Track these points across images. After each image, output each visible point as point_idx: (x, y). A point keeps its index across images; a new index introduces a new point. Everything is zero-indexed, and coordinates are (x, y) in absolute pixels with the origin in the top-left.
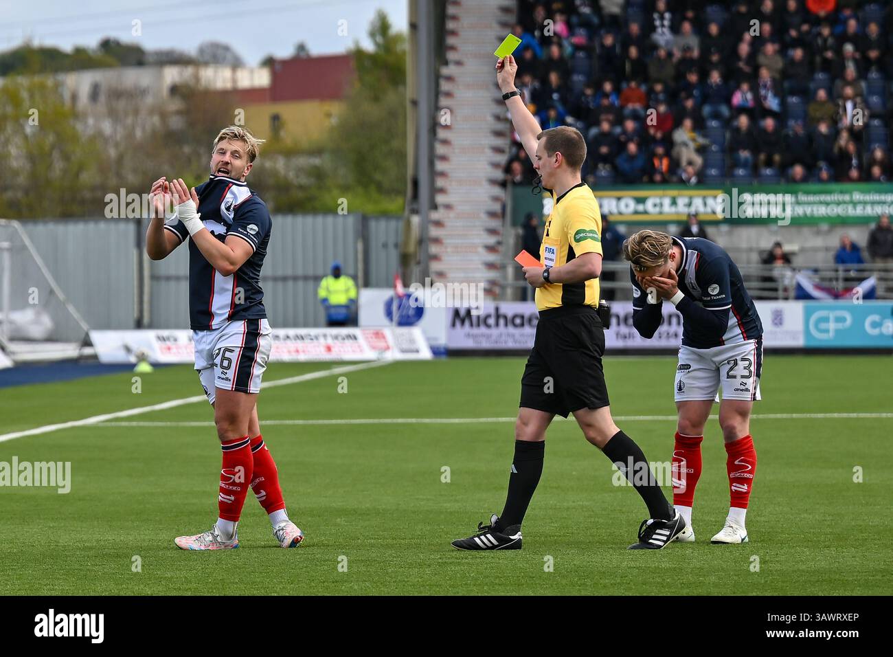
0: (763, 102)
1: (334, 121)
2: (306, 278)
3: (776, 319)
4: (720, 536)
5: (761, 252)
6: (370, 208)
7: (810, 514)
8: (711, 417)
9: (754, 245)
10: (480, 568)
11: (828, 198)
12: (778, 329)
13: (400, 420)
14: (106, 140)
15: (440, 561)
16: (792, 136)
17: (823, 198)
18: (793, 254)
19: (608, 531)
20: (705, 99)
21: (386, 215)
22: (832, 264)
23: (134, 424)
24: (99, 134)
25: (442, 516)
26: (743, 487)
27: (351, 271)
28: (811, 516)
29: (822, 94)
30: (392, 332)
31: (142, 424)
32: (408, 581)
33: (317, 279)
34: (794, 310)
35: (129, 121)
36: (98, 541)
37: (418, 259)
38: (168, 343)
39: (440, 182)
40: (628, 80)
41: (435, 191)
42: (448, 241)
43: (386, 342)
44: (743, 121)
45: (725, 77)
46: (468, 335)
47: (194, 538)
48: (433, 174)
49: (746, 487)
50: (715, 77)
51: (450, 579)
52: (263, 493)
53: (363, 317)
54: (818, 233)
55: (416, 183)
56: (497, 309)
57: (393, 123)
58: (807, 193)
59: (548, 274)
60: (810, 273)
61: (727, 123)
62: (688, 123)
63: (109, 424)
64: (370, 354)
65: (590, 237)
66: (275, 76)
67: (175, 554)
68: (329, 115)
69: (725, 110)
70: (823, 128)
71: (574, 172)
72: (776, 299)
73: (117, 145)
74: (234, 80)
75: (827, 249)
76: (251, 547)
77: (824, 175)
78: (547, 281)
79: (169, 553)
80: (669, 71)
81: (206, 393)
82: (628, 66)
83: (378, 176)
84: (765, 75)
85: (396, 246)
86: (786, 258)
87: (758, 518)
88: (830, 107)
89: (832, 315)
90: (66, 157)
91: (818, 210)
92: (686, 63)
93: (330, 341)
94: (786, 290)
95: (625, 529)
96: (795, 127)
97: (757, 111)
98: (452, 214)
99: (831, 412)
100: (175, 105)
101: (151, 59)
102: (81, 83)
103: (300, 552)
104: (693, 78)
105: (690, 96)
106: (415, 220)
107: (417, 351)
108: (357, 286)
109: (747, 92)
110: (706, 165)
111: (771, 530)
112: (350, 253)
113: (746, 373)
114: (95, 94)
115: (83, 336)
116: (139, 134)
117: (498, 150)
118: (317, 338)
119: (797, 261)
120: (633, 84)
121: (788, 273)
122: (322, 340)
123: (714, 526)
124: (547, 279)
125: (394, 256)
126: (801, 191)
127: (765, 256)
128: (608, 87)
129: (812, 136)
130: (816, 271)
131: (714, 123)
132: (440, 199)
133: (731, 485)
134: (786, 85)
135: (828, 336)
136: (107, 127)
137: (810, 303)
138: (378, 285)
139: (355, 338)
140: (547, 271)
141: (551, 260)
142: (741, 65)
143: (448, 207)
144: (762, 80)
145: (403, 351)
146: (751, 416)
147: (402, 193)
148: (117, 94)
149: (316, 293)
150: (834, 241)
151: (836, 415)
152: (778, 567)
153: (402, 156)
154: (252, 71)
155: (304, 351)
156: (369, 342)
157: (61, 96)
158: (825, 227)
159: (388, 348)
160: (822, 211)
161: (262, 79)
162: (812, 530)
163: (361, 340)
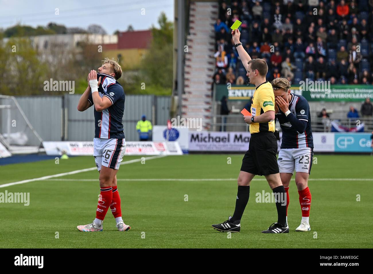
0: (319, 51)
1: (143, 57)
2: (131, 121)
3: (323, 140)
4: (299, 228)
5: (317, 113)
6: (158, 93)
7: (336, 219)
8: (292, 180)
9: (314, 110)
10: (201, 240)
11: (345, 91)
12: (324, 144)
13: (169, 180)
14: (50, 64)
15: (185, 237)
16: (330, 65)
17: (343, 91)
18: (330, 113)
19: (254, 226)
20: (295, 50)
21: (164, 96)
22: (346, 118)
23: (61, 180)
24: (47, 62)
25: (186, 219)
26: (307, 208)
27: (150, 118)
28: (337, 221)
29: (343, 48)
30: (166, 144)
31: (64, 180)
32: (172, 245)
33: (136, 122)
34: (330, 136)
35: (60, 56)
36: (45, 227)
37: (177, 114)
38: (74, 147)
39: (186, 83)
40: (264, 42)
41: (184, 86)
42: (190, 107)
43: (164, 147)
44: (311, 59)
45: (303, 41)
46: (197, 145)
47: (85, 226)
48: (184, 79)
49: (308, 208)
50: (299, 41)
51: (189, 245)
52: (115, 209)
53: (155, 137)
54: (341, 105)
55: (176, 83)
56: (209, 135)
57: (167, 58)
58: (337, 89)
59: (253, 119)
60: (337, 122)
61: (304, 60)
62: (288, 60)
63: (50, 180)
64: (157, 152)
65: (269, 104)
66: (120, 39)
67: (77, 233)
68: (141, 55)
69: (303, 55)
70: (343, 62)
71: (263, 77)
72: (323, 132)
73: (55, 66)
74: (103, 40)
75: (344, 112)
76: (108, 231)
77: (343, 81)
78: (253, 122)
79: (74, 233)
80: (281, 38)
81: (97, 166)
82: (264, 36)
83: (161, 80)
84: (320, 40)
85: (168, 108)
86: (328, 115)
87: (315, 221)
88: (346, 54)
89: (346, 138)
90: (34, 71)
91: (340, 96)
92: (287, 35)
93: (141, 147)
94: (327, 128)
95: (261, 225)
96: (332, 62)
97: (316, 55)
98: (191, 96)
99: (345, 178)
100: (78, 50)
101: (68, 31)
102: (40, 41)
103: (128, 233)
104: (291, 42)
105: (289, 48)
106: (176, 98)
107: (176, 151)
108: (152, 125)
109: (312, 47)
110: (295, 77)
111: (320, 226)
112: (150, 111)
113: (307, 161)
114: (46, 45)
115: (40, 144)
116: (63, 61)
117: (210, 70)
118: (135, 145)
119: (332, 116)
120: (266, 44)
121: (328, 121)
122: (137, 147)
123: (297, 224)
124: (253, 121)
125: (167, 112)
126: (334, 88)
127: (319, 114)
128: (255, 44)
129: (338, 65)
130: (340, 120)
131: (298, 60)
132: (186, 89)
133: (302, 208)
134: (328, 44)
135: (344, 147)
136: (51, 59)
137: (337, 134)
138: (161, 124)
139: (151, 146)
140: (253, 117)
141: (254, 113)
142: (310, 36)
143: (190, 93)
144: (319, 42)
145: (171, 151)
146: (308, 180)
147: (171, 87)
148: (55, 45)
149: (135, 127)
150: (347, 108)
151: (347, 179)
152: (323, 241)
153: (171, 72)
154: (110, 37)
155: (130, 151)
156: (157, 148)
157: (32, 46)
158: (343, 103)
159: (164, 150)
160: (342, 96)
161: (114, 40)
162: (337, 226)
163: (154, 147)
